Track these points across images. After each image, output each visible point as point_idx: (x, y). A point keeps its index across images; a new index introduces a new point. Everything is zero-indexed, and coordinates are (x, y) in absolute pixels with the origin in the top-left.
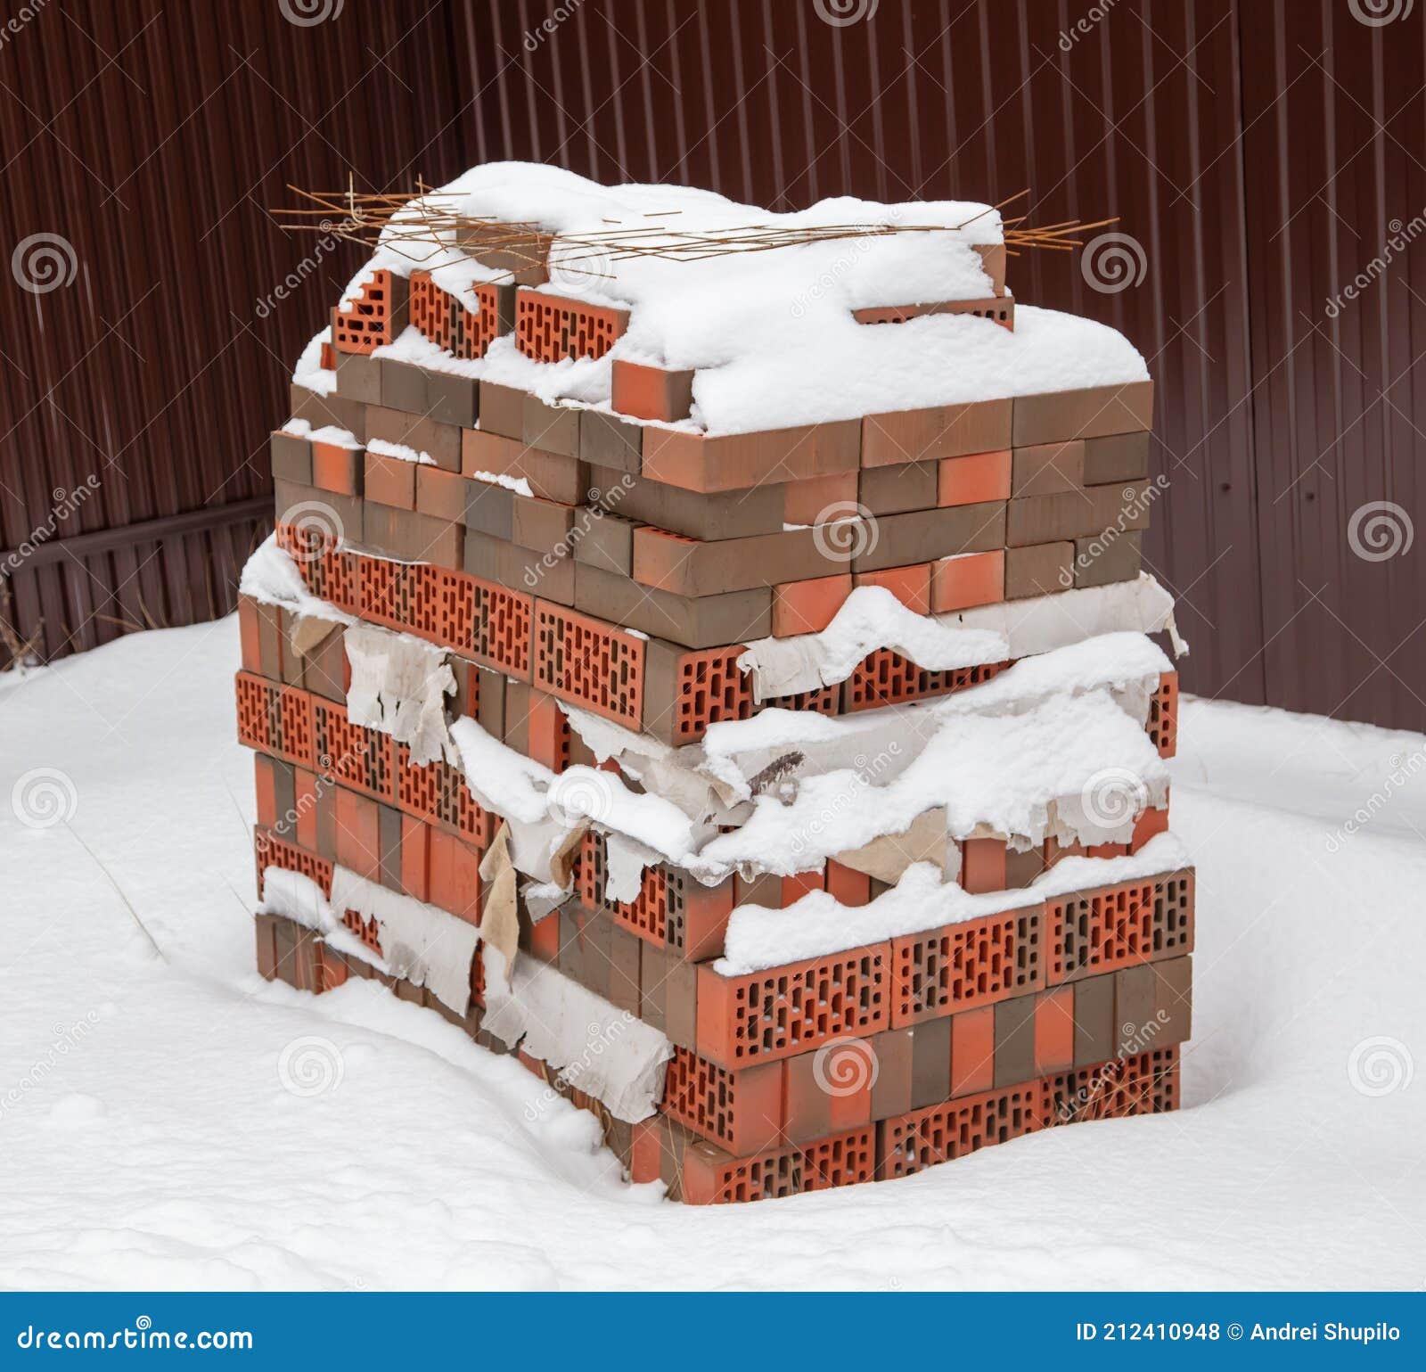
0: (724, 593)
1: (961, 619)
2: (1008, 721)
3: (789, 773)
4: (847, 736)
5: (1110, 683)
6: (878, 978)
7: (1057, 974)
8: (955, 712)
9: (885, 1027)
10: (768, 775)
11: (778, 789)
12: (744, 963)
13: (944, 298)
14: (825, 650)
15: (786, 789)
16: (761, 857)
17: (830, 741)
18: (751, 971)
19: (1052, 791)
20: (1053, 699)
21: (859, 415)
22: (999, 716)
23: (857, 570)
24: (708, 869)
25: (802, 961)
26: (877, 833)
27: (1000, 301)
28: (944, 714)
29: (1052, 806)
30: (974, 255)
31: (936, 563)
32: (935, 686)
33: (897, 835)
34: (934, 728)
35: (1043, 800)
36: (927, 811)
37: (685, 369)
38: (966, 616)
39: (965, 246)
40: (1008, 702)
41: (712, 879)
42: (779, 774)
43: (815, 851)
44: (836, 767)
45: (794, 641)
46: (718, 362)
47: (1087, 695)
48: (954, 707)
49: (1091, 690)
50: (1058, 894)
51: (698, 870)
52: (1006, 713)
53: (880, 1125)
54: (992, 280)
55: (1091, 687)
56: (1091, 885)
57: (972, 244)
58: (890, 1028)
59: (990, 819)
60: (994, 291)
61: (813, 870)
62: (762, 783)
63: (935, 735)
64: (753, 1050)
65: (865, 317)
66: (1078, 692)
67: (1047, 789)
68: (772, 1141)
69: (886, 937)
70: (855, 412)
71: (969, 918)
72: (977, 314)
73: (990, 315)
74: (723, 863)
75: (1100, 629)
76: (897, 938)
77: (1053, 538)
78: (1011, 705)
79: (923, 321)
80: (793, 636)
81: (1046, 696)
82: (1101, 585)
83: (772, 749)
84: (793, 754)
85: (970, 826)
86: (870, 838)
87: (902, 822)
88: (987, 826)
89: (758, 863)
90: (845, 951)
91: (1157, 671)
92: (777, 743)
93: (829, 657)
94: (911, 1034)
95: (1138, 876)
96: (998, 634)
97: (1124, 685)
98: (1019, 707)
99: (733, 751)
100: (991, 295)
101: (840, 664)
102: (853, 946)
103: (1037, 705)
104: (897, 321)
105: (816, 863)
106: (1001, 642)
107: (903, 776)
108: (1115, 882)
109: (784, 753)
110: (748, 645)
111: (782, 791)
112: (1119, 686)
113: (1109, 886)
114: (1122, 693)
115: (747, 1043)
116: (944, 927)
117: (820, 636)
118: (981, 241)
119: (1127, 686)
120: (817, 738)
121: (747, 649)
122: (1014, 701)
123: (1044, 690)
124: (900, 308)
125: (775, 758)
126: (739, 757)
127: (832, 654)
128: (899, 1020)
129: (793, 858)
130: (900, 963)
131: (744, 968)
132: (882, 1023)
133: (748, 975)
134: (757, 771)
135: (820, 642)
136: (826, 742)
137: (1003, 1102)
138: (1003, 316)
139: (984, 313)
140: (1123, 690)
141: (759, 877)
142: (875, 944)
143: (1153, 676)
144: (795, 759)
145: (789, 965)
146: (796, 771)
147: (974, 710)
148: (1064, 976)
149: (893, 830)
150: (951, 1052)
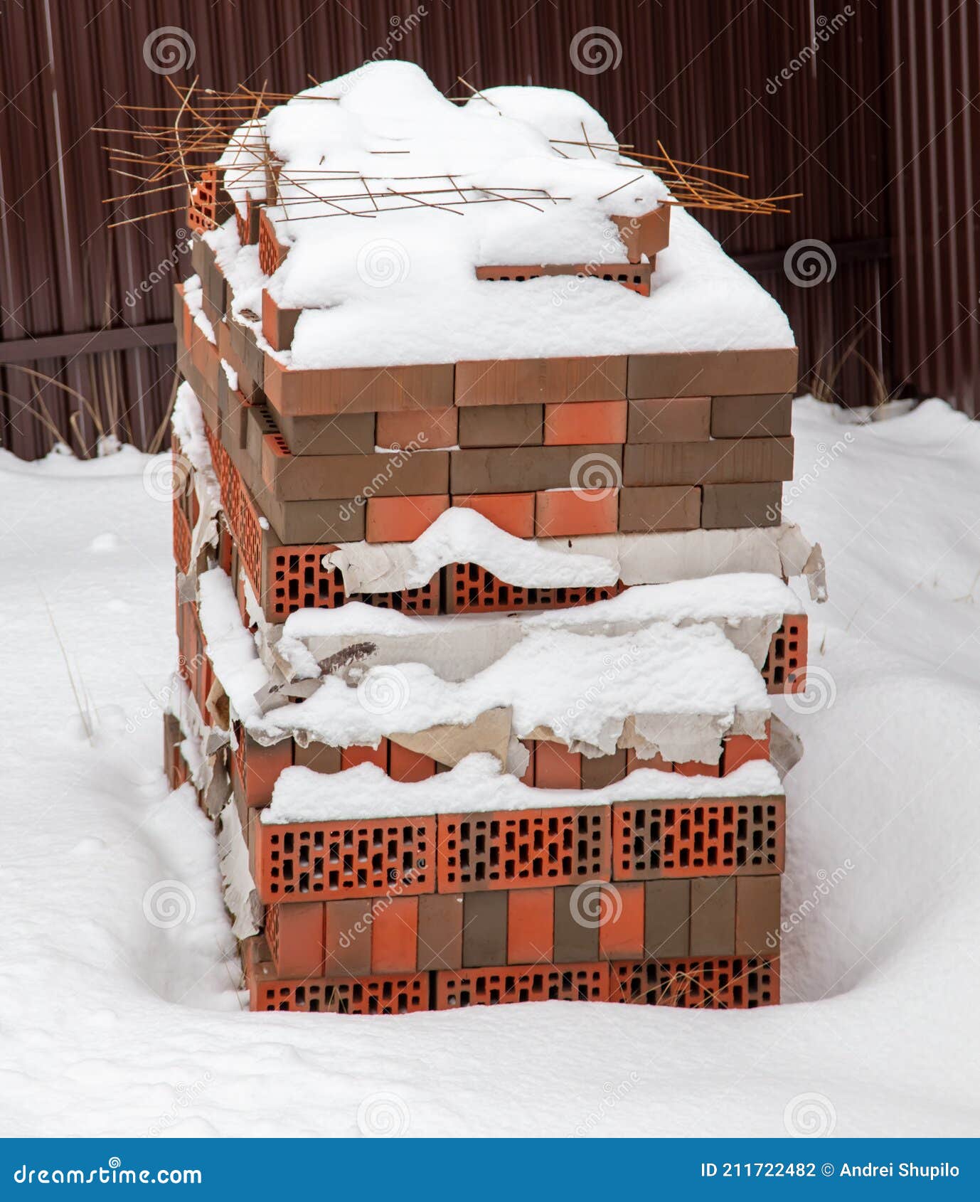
0: (310, 500)
1: (570, 545)
2: (600, 640)
3: (361, 659)
4: (423, 634)
5: (726, 618)
6: (422, 846)
7: (625, 871)
8: (544, 626)
9: (432, 890)
10: (339, 659)
11: (347, 673)
12: (280, 814)
13: (573, 261)
14: (414, 558)
15: (354, 672)
16: (314, 728)
17: (405, 637)
18: (285, 822)
19: (630, 707)
20: (654, 626)
21: (452, 360)
22: (592, 635)
23: (452, 493)
24: (265, 731)
25: (340, 821)
26: (436, 722)
27: (634, 267)
28: (532, 627)
29: (629, 723)
30: (612, 224)
31: (539, 494)
32: (519, 601)
33: (460, 726)
34: (520, 637)
35: (621, 715)
36: (493, 709)
37: (294, 308)
38: (575, 542)
39: (602, 216)
40: (606, 622)
41: (266, 739)
42: (350, 659)
43: (372, 730)
44: (409, 660)
45: (387, 547)
46: (328, 303)
47: (694, 626)
48: (544, 622)
49: (702, 623)
50: (626, 799)
51: (256, 731)
52: (601, 633)
53: (433, 975)
54: (626, 248)
55: (701, 620)
56: (664, 797)
57: (610, 214)
58: (436, 892)
59: (551, 725)
60: (628, 257)
61: (369, 745)
62: (333, 665)
63: (518, 644)
64: (289, 889)
65: (487, 273)
66: (682, 624)
67: (626, 706)
68: (316, 970)
69: (431, 812)
70: (449, 359)
71: (522, 808)
72: (607, 278)
73: (622, 278)
74: (279, 728)
75: (732, 568)
76: (442, 815)
77: (675, 481)
78: (607, 626)
79: (545, 281)
80: (386, 542)
81: (646, 624)
82: (735, 528)
83: (344, 637)
84: (365, 644)
85: (529, 727)
86: (428, 725)
87: (469, 714)
88: (548, 730)
89: (312, 732)
90: (386, 819)
91: (782, 612)
92: (350, 632)
93: (417, 565)
94: (460, 900)
95: (720, 795)
96: (609, 561)
97: (738, 622)
98: (615, 630)
99: (306, 635)
100: (625, 261)
101: (423, 572)
102: (394, 815)
103: (637, 630)
104: (520, 279)
105: (373, 739)
106: (610, 570)
107: (477, 676)
108: (692, 797)
109: (356, 641)
110: (339, 546)
111: (350, 674)
112: (733, 622)
113: (686, 800)
114: (736, 629)
115: (282, 882)
116: (495, 812)
117: (410, 546)
118: (618, 213)
119: (741, 624)
120: (390, 633)
121: (338, 549)
122: (612, 623)
123: (646, 617)
124: (525, 267)
125: (346, 646)
126: (311, 640)
127: (419, 563)
128: (445, 886)
129: (348, 732)
130: (446, 838)
131: (279, 818)
132: (428, 886)
133: (282, 825)
134: (329, 654)
135: (410, 551)
136: (400, 637)
137: (568, 976)
138: (637, 280)
139: (615, 276)
140: (736, 626)
141: (312, 744)
142: (419, 817)
143: (774, 617)
144: (368, 649)
145: (325, 822)
146: (367, 659)
147: (565, 626)
148: (632, 873)
149: (456, 721)
150: (508, 923)
